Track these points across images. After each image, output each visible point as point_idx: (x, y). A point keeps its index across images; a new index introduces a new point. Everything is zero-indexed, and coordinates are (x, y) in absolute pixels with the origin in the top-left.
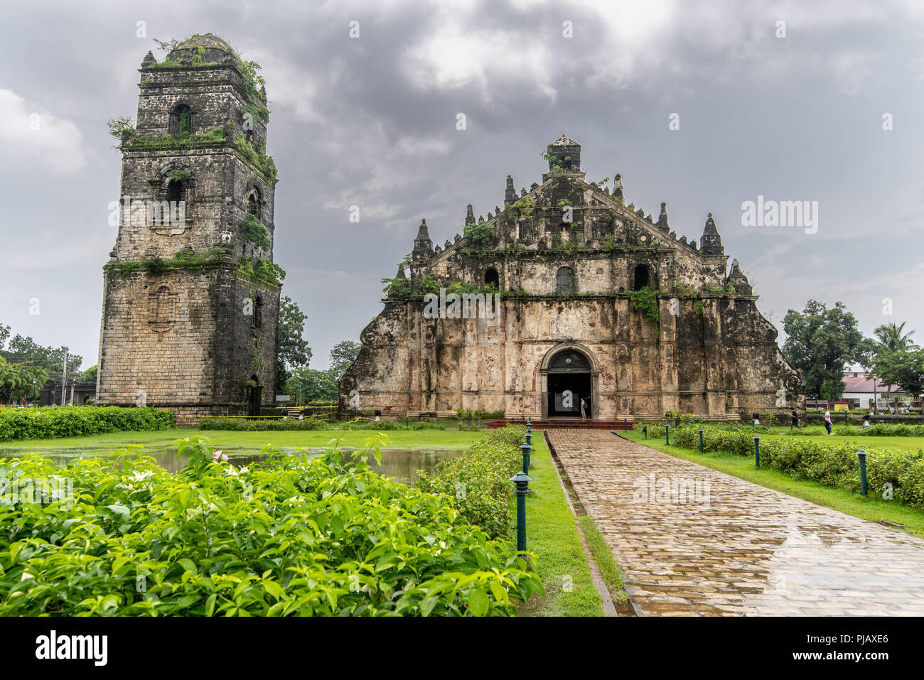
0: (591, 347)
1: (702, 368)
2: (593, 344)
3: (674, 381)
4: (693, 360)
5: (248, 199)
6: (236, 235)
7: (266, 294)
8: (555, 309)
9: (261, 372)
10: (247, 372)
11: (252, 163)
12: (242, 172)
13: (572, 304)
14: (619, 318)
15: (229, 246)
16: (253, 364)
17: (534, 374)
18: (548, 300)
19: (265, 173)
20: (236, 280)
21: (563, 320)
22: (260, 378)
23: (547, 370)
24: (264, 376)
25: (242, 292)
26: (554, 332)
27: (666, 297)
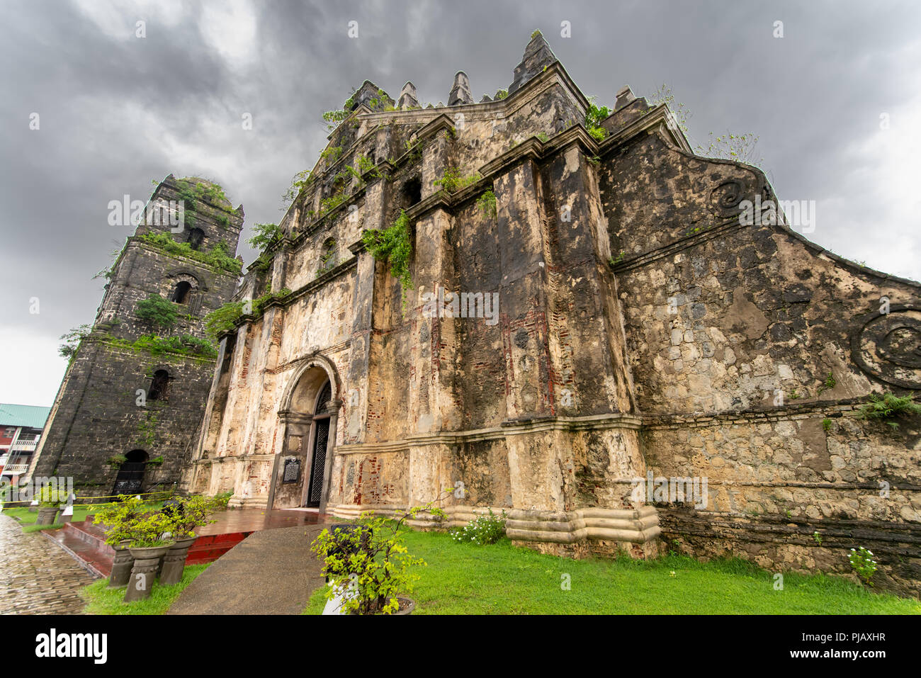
0: (336, 358)
2: (339, 350)
5: (171, 285)
6: (131, 314)
7: (187, 368)
8: (310, 307)
9: (161, 447)
10: (114, 447)
11: (181, 255)
12: (157, 261)
13: (326, 291)
14: (360, 288)
15: (108, 323)
16: (136, 438)
17: (277, 422)
18: (304, 296)
19: (211, 264)
20: (98, 352)
21: (315, 321)
22: (157, 453)
23: (287, 413)
24: (168, 451)
25: (117, 365)
26: (304, 344)
27: (423, 213)
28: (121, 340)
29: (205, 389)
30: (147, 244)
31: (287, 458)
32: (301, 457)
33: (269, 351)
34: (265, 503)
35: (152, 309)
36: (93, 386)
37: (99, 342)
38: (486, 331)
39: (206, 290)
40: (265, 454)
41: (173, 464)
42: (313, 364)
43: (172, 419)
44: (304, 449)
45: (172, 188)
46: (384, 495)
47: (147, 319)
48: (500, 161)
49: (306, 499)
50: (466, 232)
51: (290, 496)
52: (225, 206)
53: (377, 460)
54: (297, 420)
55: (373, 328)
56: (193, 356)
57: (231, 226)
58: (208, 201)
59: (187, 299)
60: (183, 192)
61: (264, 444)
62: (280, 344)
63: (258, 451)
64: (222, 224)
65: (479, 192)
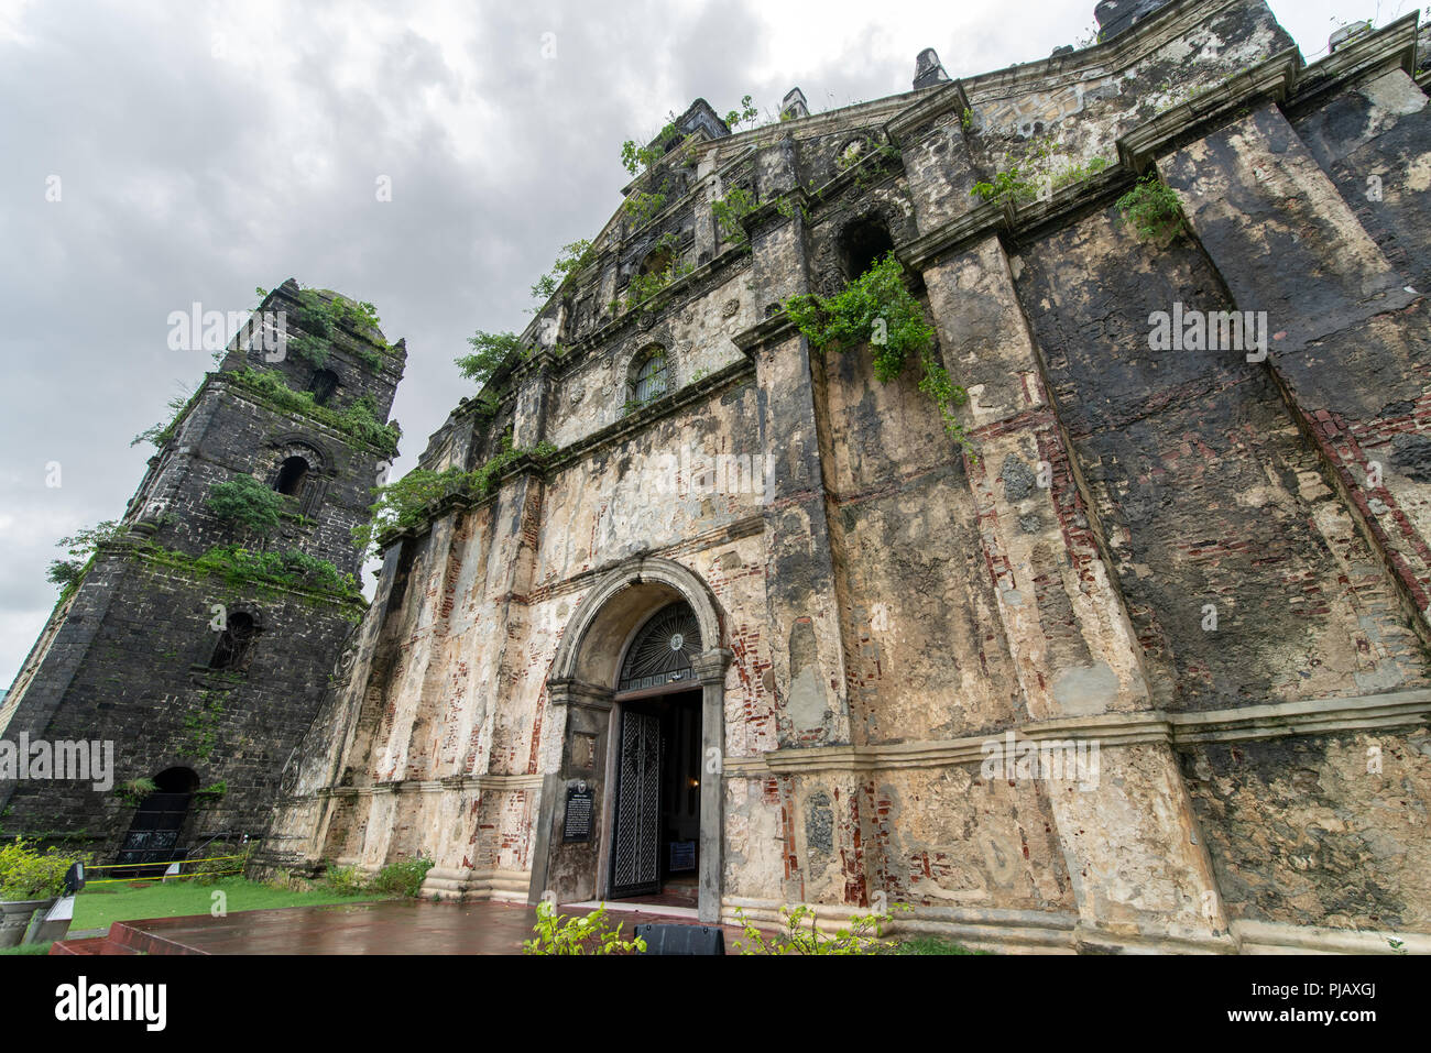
0: (701, 563)
1: (1328, 520)
2: (709, 546)
3: (1095, 642)
4: (1219, 488)
5: (273, 461)
6: (197, 507)
7: (288, 611)
8: (612, 471)
9: (224, 763)
10: (134, 762)
11: (297, 411)
12: (254, 417)
13: (654, 436)
14: (771, 413)
15: (152, 520)
16: (178, 744)
17: (540, 704)
18: (595, 451)
19: (346, 431)
20: (131, 574)
21: (630, 496)
22: (217, 778)
23: (572, 683)
24: (238, 770)
25: (160, 600)
26: (603, 540)
27: (945, 250)
28: (174, 554)
29: (317, 654)
30: (240, 387)
31: (570, 783)
32: (596, 782)
33: (518, 557)
34: (521, 890)
35: (239, 500)
36: (108, 637)
37: (133, 554)
38: (1201, 469)
39: (334, 473)
40: (508, 774)
41: (244, 797)
42: (639, 578)
43: (251, 708)
44: (599, 764)
45: (291, 300)
46: (915, 879)
47: (224, 518)
48: (1182, 114)
49: (606, 881)
50: (1062, 279)
51: (576, 874)
52: (376, 339)
53: (875, 788)
54: (587, 700)
55: (825, 488)
56: (301, 590)
57: (383, 370)
58: (349, 327)
59: (299, 487)
60: (311, 308)
61: (508, 752)
62: (536, 547)
63: (496, 768)
64: (367, 367)
65: (1094, 196)
